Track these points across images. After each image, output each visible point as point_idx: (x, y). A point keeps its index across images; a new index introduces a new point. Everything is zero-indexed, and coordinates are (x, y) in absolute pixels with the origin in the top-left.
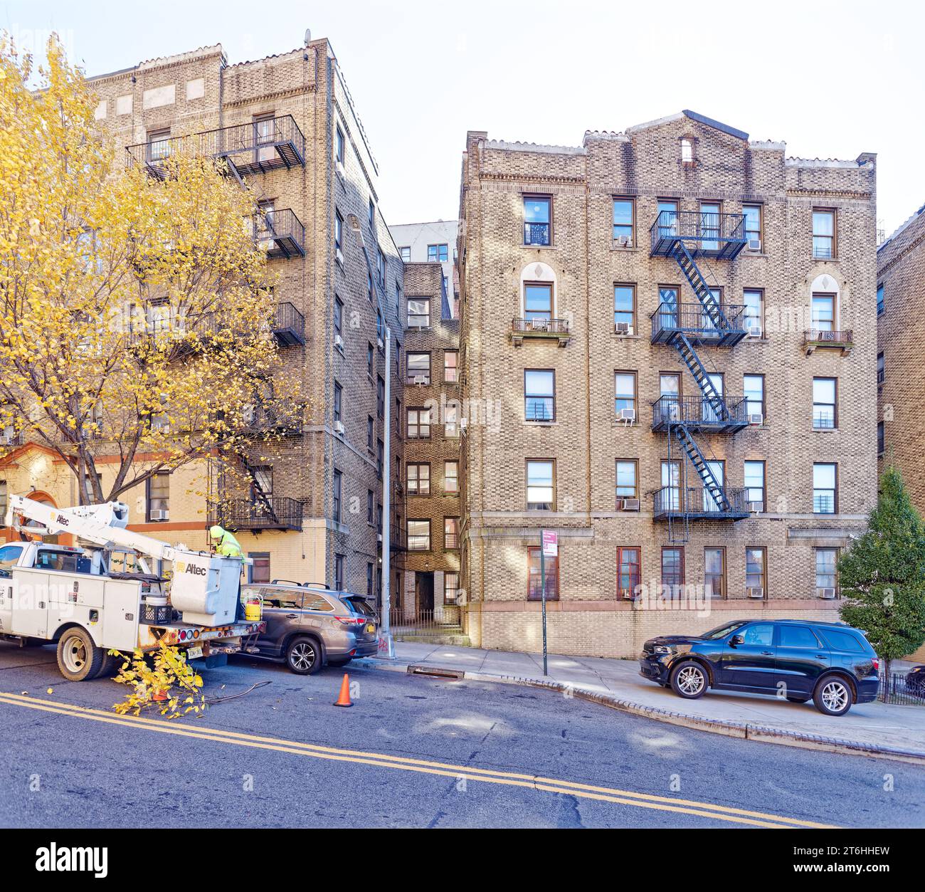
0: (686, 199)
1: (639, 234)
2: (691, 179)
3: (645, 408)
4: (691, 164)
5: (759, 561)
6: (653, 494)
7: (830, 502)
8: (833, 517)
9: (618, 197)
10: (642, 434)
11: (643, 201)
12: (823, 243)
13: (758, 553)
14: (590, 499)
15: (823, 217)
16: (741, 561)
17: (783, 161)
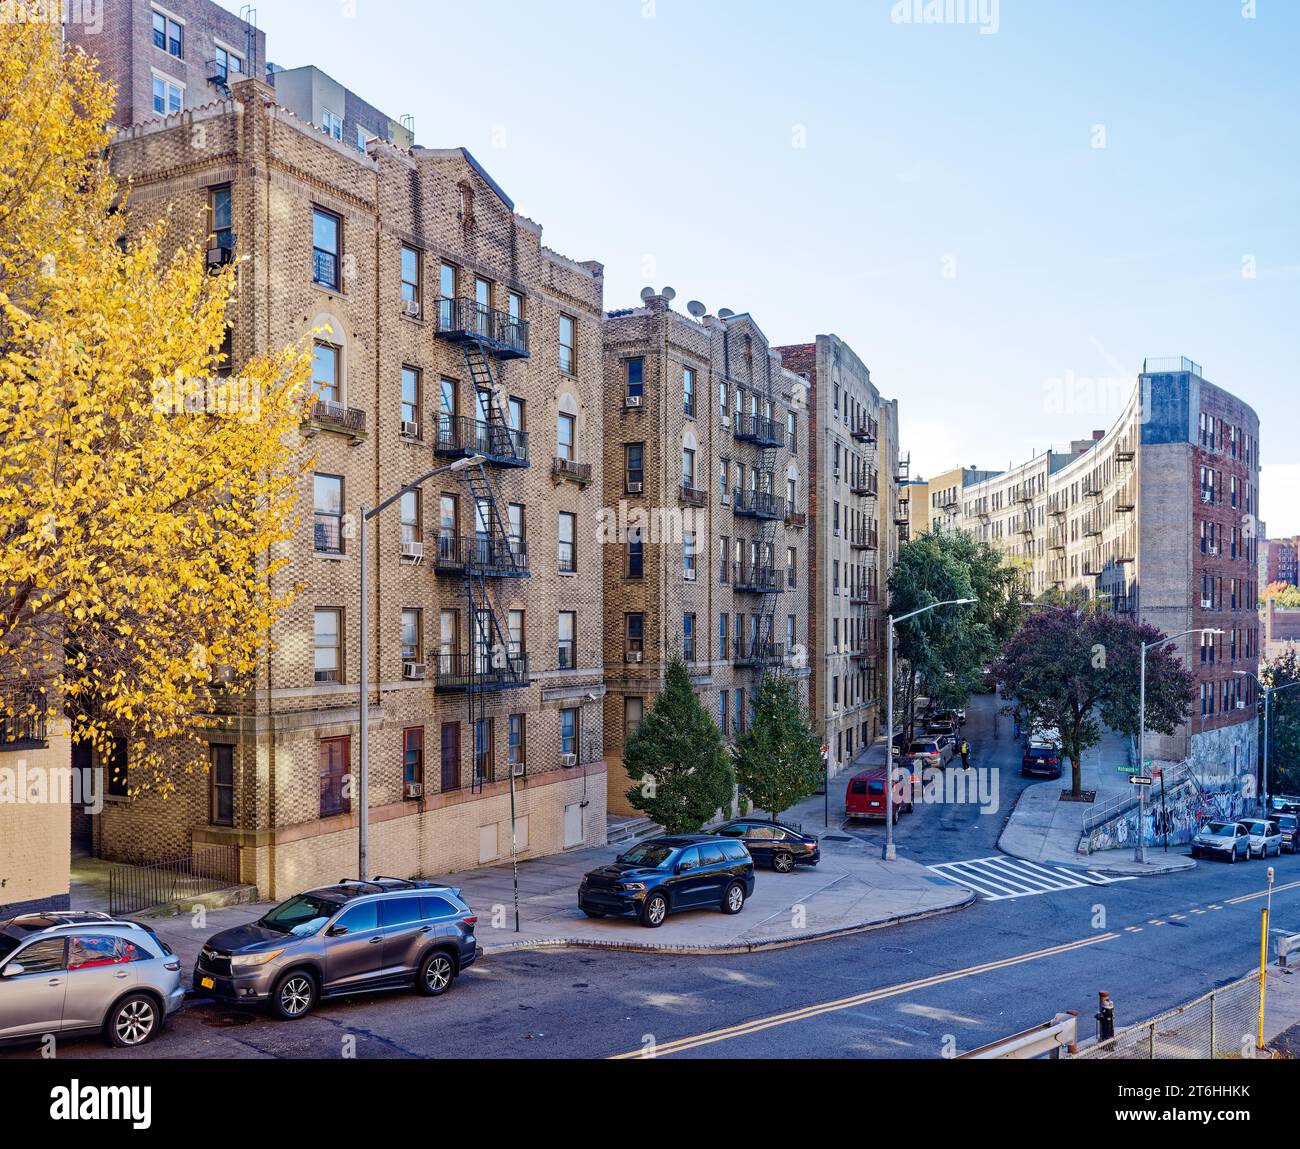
0: (466, 268)
1: (425, 303)
2: (469, 243)
3: (429, 541)
4: (469, 224)
5: (515, 730)
6: (435, 655)
7: (568, 656)
8: (572, 673)
9: (406, 245)
10: (426, 575)
11: (429, 258)
12: (564, 355)
13: (515, 722)
14: (378, 664)
15: (565, 325)
16: (505, 735)
17: (540, 249)
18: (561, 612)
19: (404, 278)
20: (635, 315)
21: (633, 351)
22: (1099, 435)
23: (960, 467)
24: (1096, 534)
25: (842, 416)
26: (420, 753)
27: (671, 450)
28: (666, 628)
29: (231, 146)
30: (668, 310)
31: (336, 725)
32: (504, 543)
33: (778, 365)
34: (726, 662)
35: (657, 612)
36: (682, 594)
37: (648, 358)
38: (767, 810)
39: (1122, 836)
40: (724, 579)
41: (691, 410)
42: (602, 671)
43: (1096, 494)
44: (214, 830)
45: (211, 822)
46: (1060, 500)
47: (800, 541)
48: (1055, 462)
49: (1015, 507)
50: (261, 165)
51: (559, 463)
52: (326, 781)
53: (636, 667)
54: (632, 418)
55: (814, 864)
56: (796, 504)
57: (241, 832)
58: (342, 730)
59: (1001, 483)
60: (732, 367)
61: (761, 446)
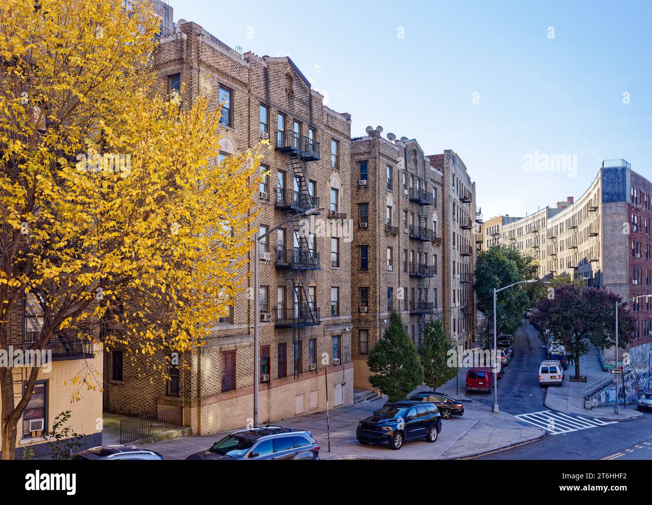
0: (289, 116)
1: (271, 133)
2: (291, 104)
3: (272, 252)
4: (290, 94)
5: (311, 347)
6: (275, 309)
7: (335, 309)
8: (337, 318)
9: (262, 104)
10: (271, 269)
11: (273, 111)
12: (333, 159)
13: (311, 343)
14: (249, 314)
15: (334, 144)
16: (307, 349)
17: (322, 107)
18: (332, 287)
19: (261, 121)
20: (364, 140)
21: (363, 158)
22: (571, 199)
23: (501, 215)
24: (574, 248)
25: (456, 190)
26: (269, 359)
27: (381, 206)
28: (379, 295)
29: (180, 55)
30: (380, 137)
31: (229, 345)
32: (306, 253)
33: (429, 164)
34: (406, 312)
35: (375, 287)
36: (386, 278)
37: (370, 161)
38: (431, 387)
39: (603, 400)
40: (405, 271)
41: (390, 186)
42: (350, 317)
43: (574, 228)
44: (169, 398)
45: (167, 395)
46: (554, 231)
47: (438, 251)
48: (551, 213)
49: (530, 235)
50: (195, 65)
51: (331, 213)
52: (224, 374)
53: (365, 314)
54: (362, 191)
55: (462, 415)
56: (437, 233)
57: (183, 400)
58: (232, 347)
59: (522, 223)
60: (408, 165)
61: (421, 205)
